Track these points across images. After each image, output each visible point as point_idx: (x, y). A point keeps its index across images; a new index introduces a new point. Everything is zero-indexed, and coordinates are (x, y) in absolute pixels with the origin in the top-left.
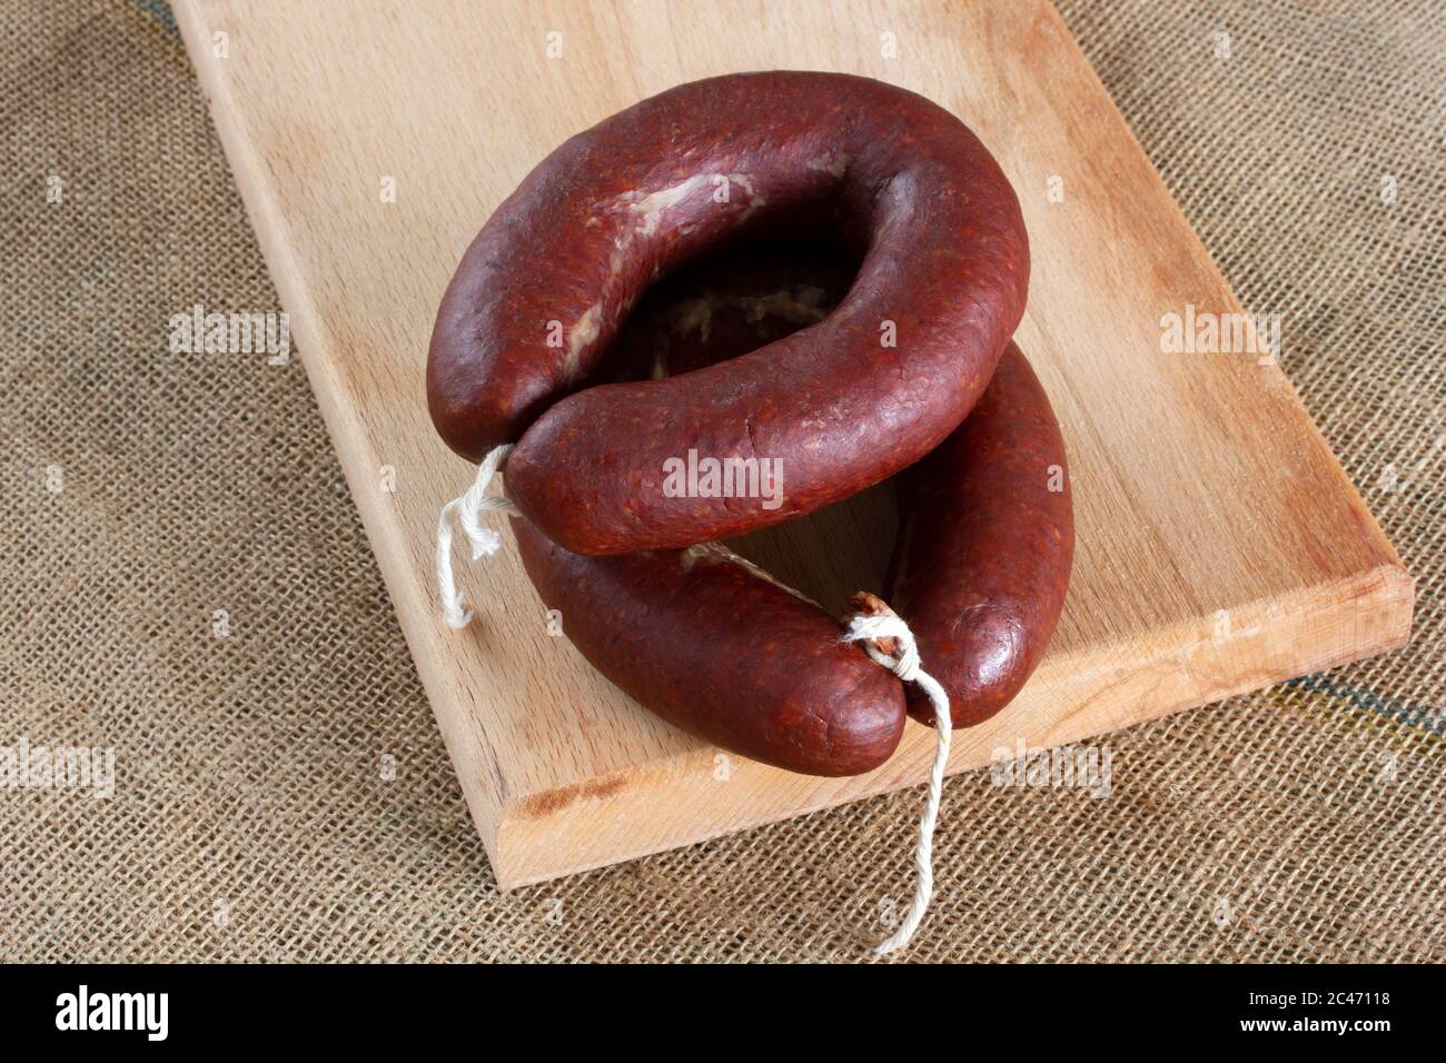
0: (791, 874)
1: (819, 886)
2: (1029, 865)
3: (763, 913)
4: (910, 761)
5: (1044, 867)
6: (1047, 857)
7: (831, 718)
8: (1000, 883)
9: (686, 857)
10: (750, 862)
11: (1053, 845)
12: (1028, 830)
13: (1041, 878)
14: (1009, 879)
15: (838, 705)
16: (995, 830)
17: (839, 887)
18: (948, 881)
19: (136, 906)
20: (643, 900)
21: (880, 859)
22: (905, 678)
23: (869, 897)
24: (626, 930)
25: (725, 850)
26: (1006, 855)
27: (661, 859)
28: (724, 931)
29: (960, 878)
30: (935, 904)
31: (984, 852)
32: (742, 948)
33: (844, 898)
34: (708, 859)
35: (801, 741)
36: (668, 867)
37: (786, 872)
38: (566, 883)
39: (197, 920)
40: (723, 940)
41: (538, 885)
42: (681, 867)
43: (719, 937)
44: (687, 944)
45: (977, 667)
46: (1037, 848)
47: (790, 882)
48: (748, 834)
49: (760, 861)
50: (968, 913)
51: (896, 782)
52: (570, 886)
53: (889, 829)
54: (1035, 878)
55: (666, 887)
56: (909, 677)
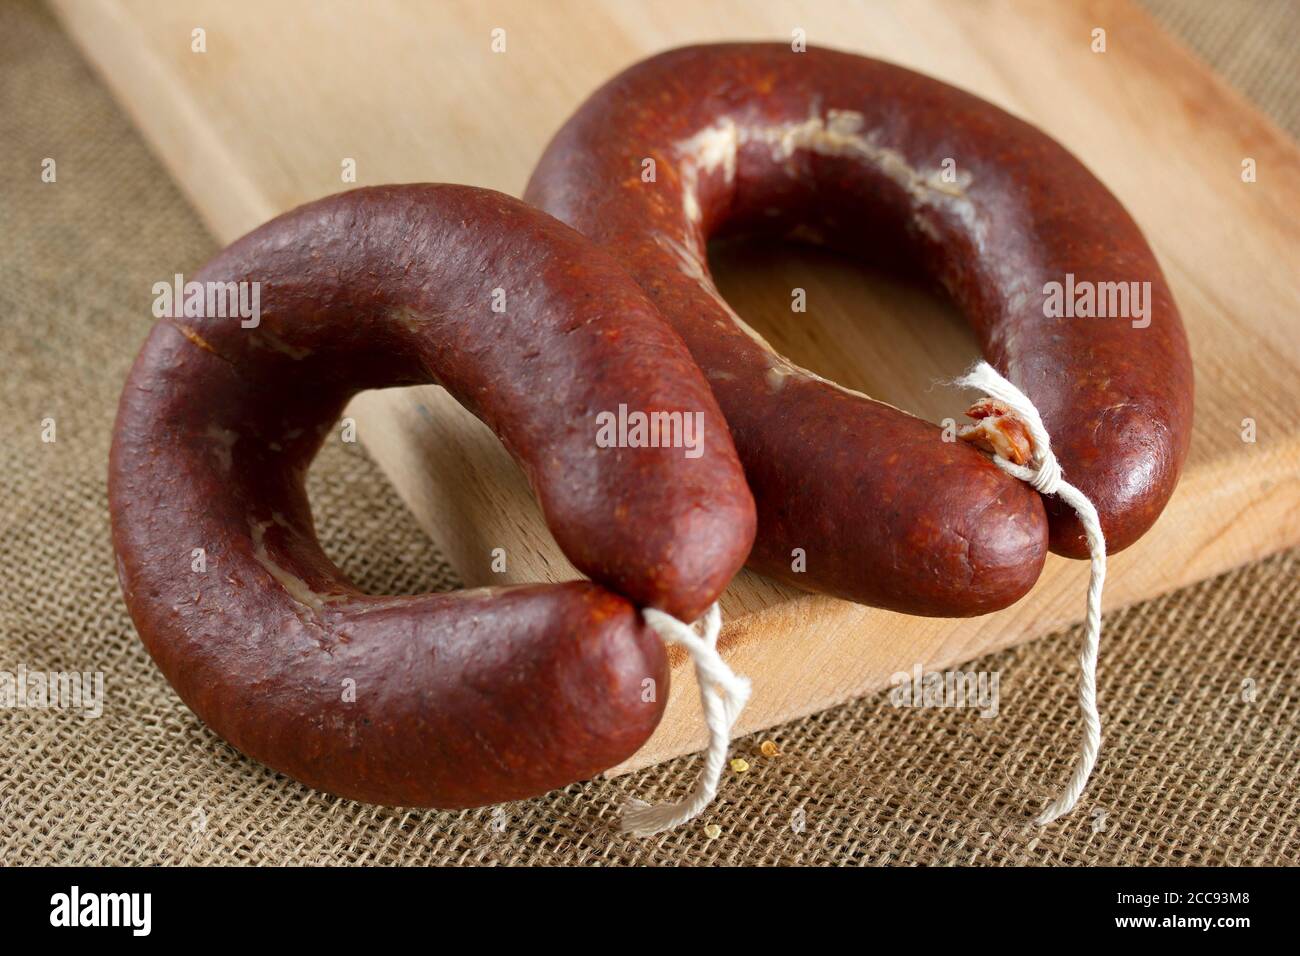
0: (930, 736)
1: (966, 745)
2: (1198, 704)
3: (912, 778)
4: (1046, 601)
5: (1215, 704)
6: (1216, 694)
7: (972, 539)
8: (1171, 724)
9: (804, 730)
10: (879, 729)
11: (1218, 681)
12: (1185, 669)
13: (1215, 715)
14: (1180, 719)
15: (979, 518)
16: (1148, 673)
17: (990, 743)
18: (1113, 727)
19: (172, 830)
20: (766, 779)
21: (1028, 712)
22: (1046, 491)
23: (1028, 750)
24: (756, 810)
25: (847, 719)
26: (1169, 696)
27: (776, 735)
28: (871, 799)
29: (1125, 722)
30: (1105, 751)
31: (1143, 694)
32: (897, 815)
33: (999, 755)
34: (830, 730)
35: (937, 566)
36: (786, 742)
37: (924, 736)
38: (672, 768)
39: (245, 841)
40: (873, 810)
41: (641, 773)
42: (802, 741)
43: (867, 807)
44: (833, 817)
45: (1126, 474)
46: (1202, 686)
47: (932, 745)
48: (869, 701)
49: (891, 727)
50: (1145, 757)
51: (1028, 629)
52: (677, 771)
53: (1029, 682)
54: (1208, 716)
55: (791, 762)
56: (1050, 489)
